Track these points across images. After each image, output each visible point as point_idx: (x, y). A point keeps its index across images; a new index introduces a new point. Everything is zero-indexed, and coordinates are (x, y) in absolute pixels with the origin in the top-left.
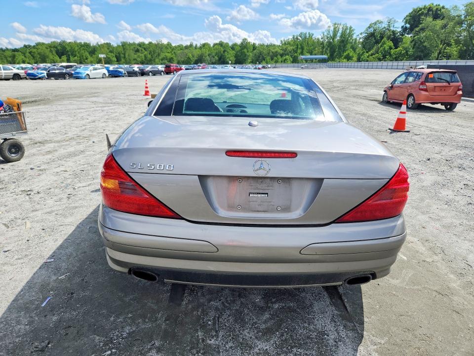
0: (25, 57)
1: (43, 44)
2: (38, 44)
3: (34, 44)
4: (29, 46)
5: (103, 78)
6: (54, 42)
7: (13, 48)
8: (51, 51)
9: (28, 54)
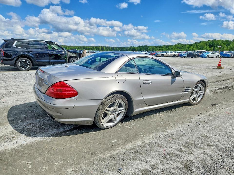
0: (194, 48)
1: (204, 42)
2: (202, 42)
3: (200, 42)
4: (197, 43)
5: (216, 57)
6: (210, 40)
7: (190, 44)
8: (206, 45)
9: (195, 46)
